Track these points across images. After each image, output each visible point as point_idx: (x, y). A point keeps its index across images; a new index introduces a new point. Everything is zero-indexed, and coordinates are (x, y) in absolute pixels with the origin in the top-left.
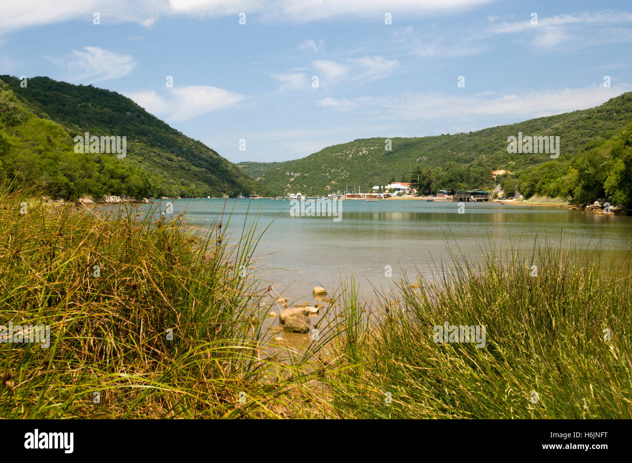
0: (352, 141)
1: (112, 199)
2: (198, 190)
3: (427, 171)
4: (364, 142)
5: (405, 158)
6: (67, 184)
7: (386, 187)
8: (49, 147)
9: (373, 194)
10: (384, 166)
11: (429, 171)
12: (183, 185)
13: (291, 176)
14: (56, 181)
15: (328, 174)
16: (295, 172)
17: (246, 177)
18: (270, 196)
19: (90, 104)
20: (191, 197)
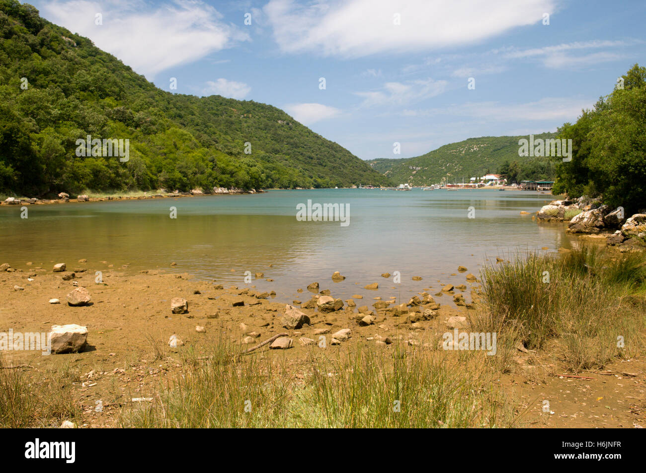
0: (465, 139)
1: (219, 190)
2: (332, 182)
3: (514, 165)
4: (475, 140)
5: (510, 153)
6: (180, 179)
7: (481, 178)
8: (173, 150)
9: (469, 184)
10: (492, 161)
11: (516, 165)
12: (320, 178)
13: (413, 170)
14: (172, 177)
15: (444, 168)
16: (417, 166)
17: (372, 171)
18: (391, 186)
19: (250, 115)
20: (325, 187)
